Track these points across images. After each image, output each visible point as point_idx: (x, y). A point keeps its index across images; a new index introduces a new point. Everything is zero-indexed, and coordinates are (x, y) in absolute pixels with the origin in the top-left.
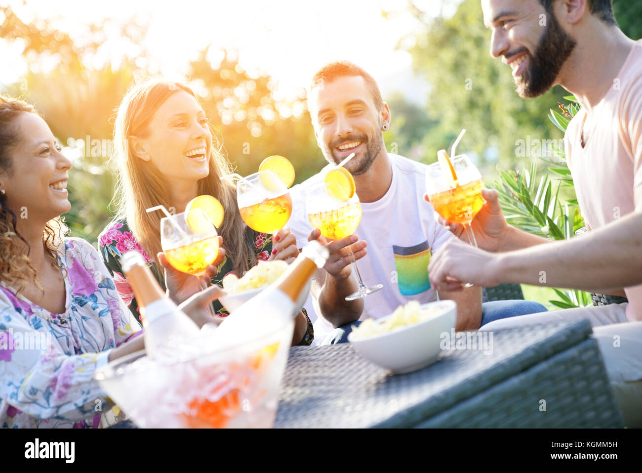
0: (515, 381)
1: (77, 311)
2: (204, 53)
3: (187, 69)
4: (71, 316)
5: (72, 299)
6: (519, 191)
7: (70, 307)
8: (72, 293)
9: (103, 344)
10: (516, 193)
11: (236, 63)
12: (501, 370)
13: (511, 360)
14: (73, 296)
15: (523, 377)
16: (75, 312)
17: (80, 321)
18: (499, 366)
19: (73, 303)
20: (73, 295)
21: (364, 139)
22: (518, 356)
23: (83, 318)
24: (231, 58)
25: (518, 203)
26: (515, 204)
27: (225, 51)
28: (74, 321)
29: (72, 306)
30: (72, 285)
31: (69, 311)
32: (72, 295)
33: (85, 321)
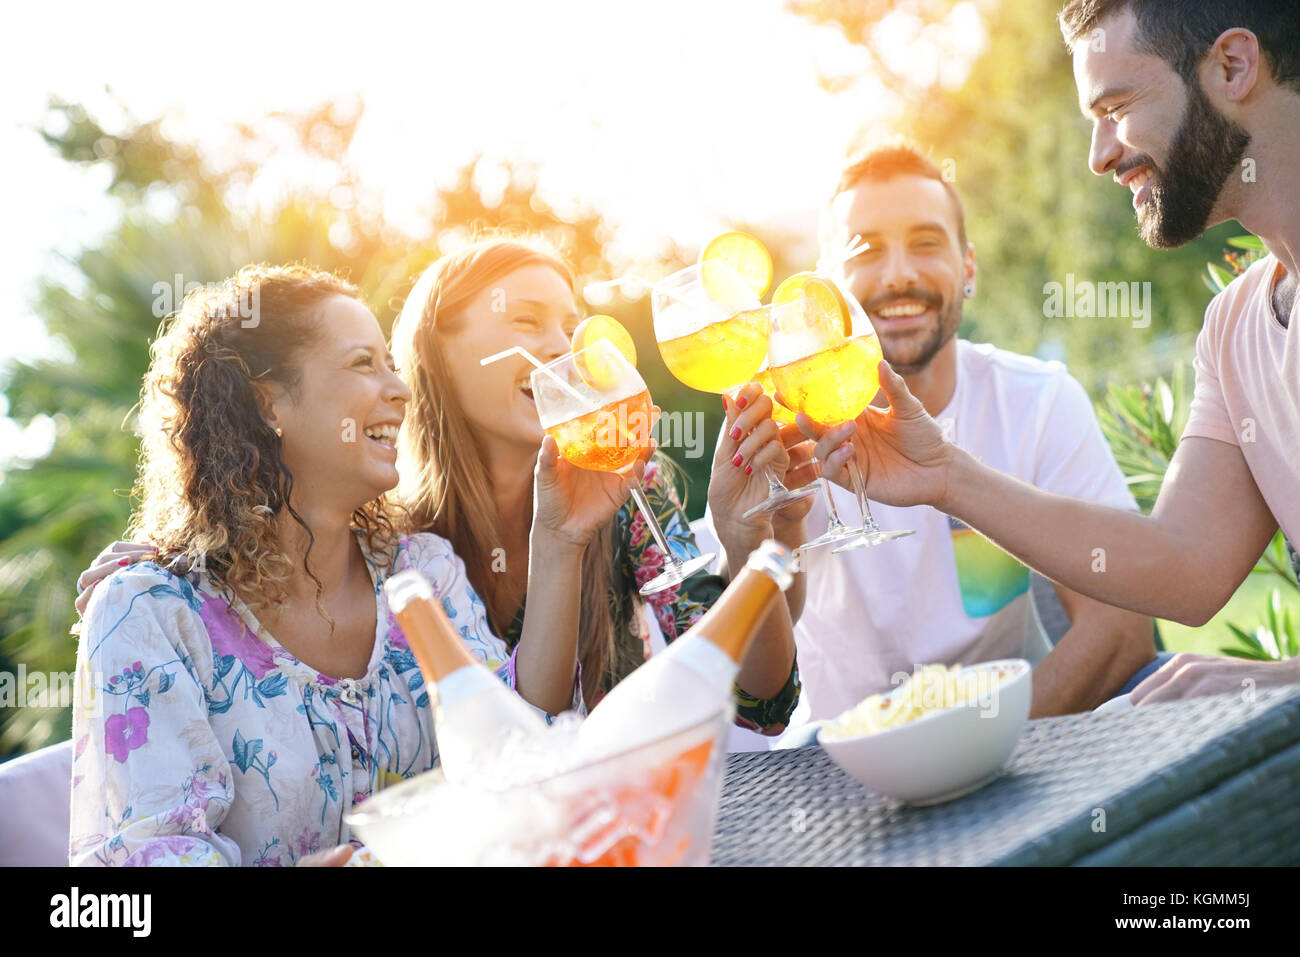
0: (1192, 810)
1: (388, 680)
2: (468, 173)
3: (433, 206)
4: (375, 687)
5: (385, 653)
6: (1150, 427)
7: (378, 670)
8: (387, 642)
9: (408, 762)
10: (1146, 431)
11: (531, 192)
12: (1161, 788)
13: (1180, 768)
14: (387, 649)
15: (1206, 801)
16: (384, 682)
17: (386, 700)
18: (1156, 779)
19: (384, 662)
20: (388, 645)
21: (934, 302)
22: (1195, 759)
23: (394, 696)
24: (522, 179)
25: (1150, 451)
26: (1143, 453)
27: (509, 167)
28: (376, 699)
29: (381, 667)
30: (390, 624)
31: (372, 676)
32: (386, 646)
33: (396, 704)
